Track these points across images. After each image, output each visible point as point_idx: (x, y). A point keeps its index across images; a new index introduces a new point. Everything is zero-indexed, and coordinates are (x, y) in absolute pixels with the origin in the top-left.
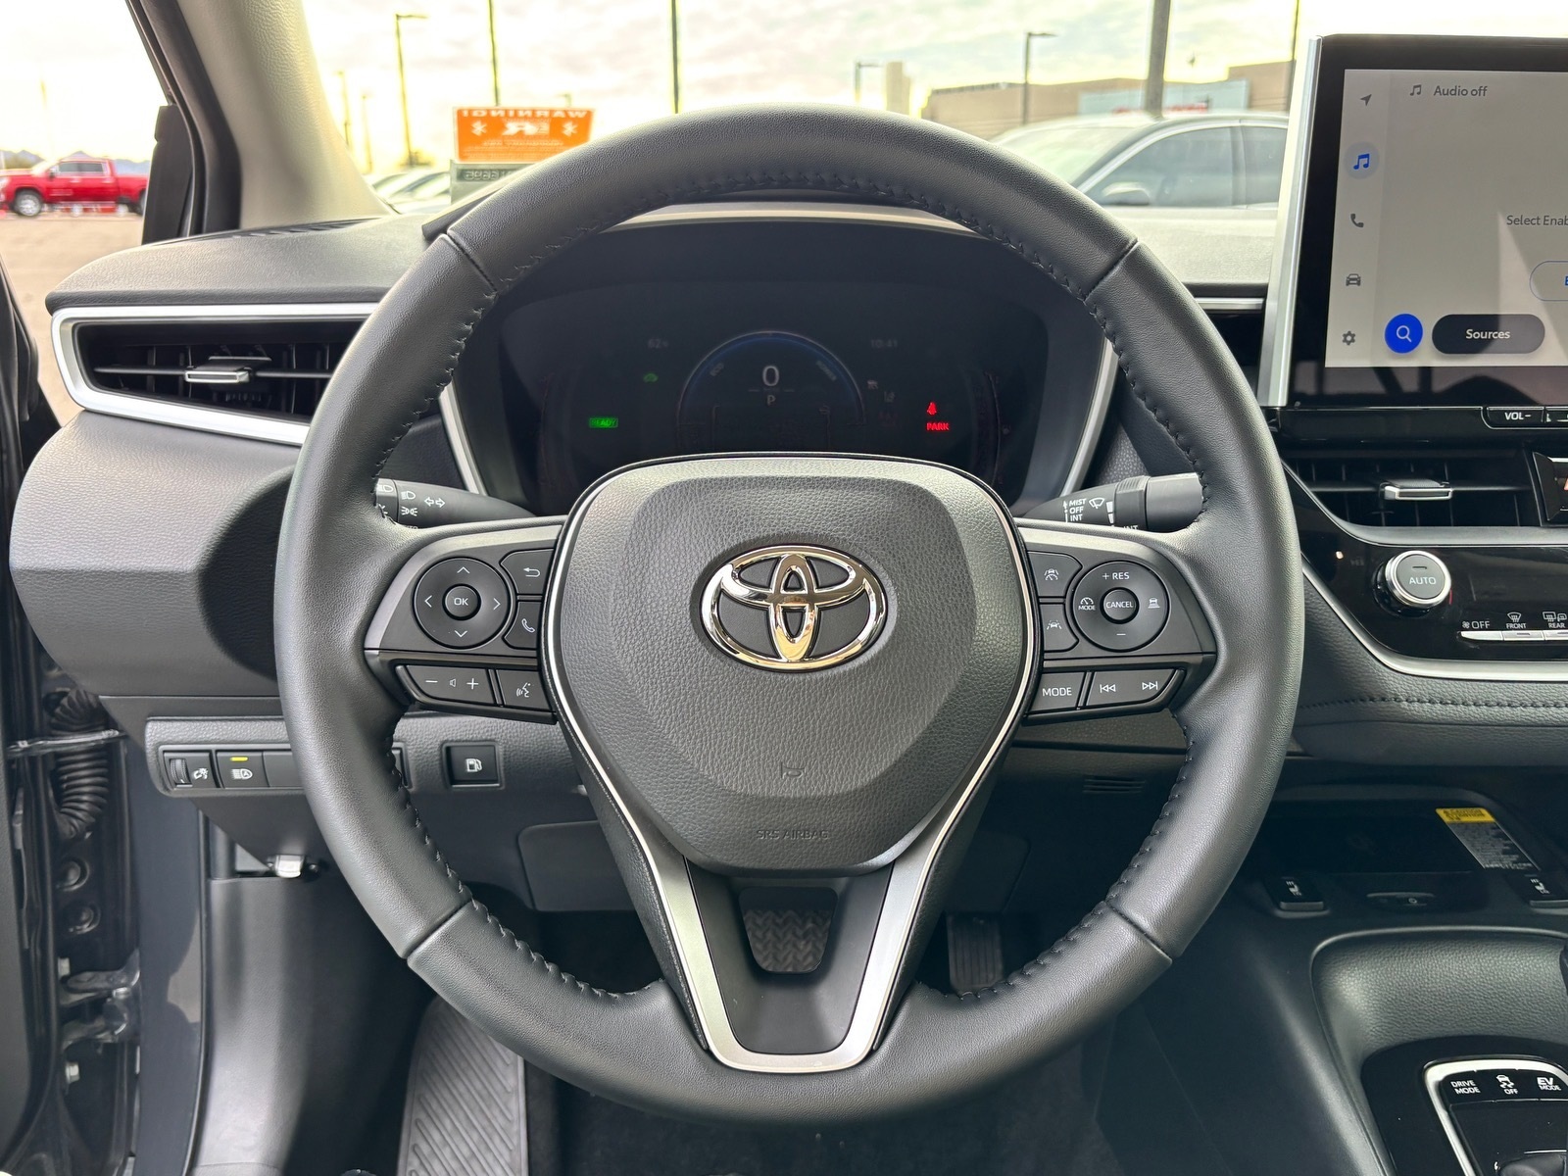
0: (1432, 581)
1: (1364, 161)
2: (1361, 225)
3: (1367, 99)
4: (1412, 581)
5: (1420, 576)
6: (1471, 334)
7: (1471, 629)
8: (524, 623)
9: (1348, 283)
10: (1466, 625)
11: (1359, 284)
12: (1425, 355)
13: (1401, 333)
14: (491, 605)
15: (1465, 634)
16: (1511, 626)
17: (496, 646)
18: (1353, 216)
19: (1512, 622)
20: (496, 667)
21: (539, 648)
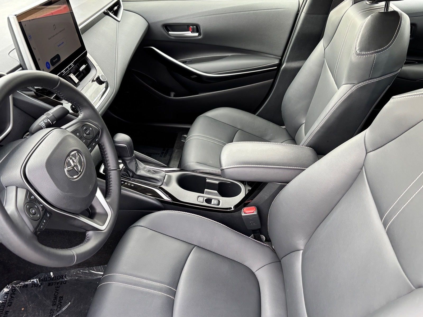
1: (30, 37)
2: (35, 49)
3: (25, 25)
6: (54, 61)
8: (41, 205)
11: (40, 59)
12: (51, 68)
13: (48, 65)
17: (42, 212)
20: (44, 216)
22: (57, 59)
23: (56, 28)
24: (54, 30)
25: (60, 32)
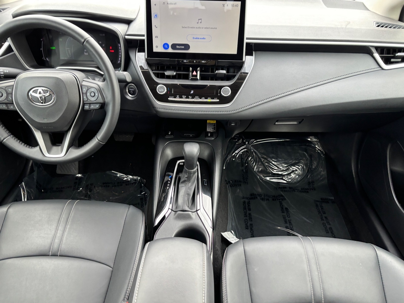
0: (163, 90)
1: (156, 16)
2: (157, 27)
3: (155, 5)
4: (160, 90)
5: (161, 89)
6: (177, 47)
7: (171, 98)
8: (10, 97)
9: (156, 37)
10: (170, 97)
11: (157, 37)
12: (170, 50)
13: (166, 46)
14: (5, 95)
15: (169, 99)
16: (177, 98)
17: (6, 101)
18: (155, 26)
19: (177, 97)
20: (7, 104)
21: (12, 101)
22: (183, 47)
23: (201, 22)
24: (198, 23)
25: (205, 28)
